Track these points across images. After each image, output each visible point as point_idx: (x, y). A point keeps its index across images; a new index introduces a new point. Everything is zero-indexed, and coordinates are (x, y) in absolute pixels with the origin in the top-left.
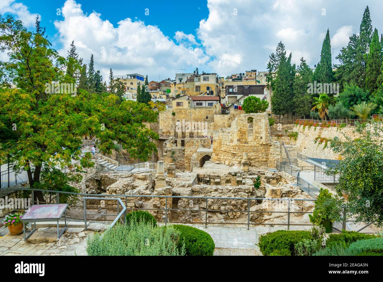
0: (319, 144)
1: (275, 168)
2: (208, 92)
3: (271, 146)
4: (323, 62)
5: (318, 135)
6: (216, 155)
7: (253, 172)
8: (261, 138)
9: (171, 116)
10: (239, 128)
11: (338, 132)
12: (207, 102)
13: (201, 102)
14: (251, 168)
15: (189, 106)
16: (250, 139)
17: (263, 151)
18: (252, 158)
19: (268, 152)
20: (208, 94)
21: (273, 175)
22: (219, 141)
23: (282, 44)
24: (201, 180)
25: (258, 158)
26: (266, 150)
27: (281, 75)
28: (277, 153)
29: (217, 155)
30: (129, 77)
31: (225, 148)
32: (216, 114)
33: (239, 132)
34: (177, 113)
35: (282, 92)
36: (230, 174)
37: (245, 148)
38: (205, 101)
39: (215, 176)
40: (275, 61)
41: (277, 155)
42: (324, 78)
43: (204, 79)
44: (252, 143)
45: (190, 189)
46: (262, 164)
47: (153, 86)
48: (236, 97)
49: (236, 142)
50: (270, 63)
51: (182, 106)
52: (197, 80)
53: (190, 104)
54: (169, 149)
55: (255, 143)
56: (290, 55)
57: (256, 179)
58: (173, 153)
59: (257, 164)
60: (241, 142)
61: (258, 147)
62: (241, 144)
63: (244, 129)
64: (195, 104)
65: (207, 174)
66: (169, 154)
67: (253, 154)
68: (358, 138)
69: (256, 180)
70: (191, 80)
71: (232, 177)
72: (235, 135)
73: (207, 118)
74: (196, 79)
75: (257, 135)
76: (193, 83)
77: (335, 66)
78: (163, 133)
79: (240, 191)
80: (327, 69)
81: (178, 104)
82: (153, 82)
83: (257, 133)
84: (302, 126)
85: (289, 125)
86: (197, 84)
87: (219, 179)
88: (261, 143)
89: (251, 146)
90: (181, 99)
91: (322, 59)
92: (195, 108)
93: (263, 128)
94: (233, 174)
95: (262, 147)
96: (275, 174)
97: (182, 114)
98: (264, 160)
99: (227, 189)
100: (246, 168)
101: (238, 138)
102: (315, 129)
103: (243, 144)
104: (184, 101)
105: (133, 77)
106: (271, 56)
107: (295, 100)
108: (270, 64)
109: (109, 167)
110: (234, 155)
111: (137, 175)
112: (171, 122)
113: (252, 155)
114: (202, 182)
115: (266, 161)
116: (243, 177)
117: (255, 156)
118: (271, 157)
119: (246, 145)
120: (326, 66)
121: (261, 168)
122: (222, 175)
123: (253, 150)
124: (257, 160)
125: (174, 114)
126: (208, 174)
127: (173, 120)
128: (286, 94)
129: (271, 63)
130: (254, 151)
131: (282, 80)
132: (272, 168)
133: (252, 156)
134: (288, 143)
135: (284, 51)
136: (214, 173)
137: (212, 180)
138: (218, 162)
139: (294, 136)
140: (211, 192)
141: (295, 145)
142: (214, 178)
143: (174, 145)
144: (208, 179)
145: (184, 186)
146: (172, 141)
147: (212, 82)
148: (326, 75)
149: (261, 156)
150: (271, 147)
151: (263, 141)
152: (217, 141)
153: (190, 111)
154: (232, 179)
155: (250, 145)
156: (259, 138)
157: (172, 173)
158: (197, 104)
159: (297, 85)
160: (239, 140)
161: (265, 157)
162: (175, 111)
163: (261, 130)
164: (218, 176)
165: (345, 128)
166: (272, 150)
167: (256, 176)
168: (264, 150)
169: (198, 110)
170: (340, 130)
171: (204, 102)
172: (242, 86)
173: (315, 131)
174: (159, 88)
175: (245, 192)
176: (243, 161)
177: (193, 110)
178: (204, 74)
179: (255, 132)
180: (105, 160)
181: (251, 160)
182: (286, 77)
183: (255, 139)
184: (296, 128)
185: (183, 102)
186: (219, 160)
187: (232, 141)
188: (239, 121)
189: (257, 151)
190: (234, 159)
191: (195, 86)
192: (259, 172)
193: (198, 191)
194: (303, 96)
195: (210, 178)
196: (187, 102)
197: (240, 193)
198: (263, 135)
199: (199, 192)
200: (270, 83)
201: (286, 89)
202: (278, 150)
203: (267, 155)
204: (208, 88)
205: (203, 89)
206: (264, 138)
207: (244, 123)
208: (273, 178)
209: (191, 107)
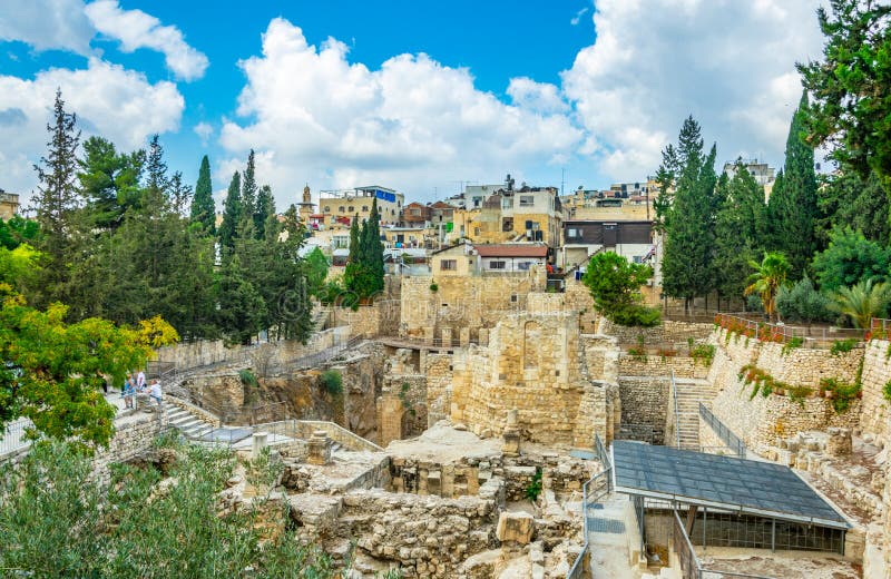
0: (746, 383)
1: (591, 450)
2: (529, 233)
3: (582, 393)
4: (792, 168)
5: (752, 360)
6: (459, 408)
7: (531, 458)
8: (557, 373)
9: (427, 293)
10: (503, 348)
11: (783, 359)
12: (516, 261)
13: (502, 260)
14: (528, 447)
15: (470, 271)
16: (530, 374)
17: (563, 407)
18: (533, 421)
19: (575, 407)
20: (529, 239)
21: (574, 468)
22: (466, 374)
23: (692, 123)
24: (397, 471)
25: (549, 423)
26: (570, 403)
27: (685, 200)
28: (598, 411)
29: (462, 407)
30: (361, 194)
31: (477, 393)
32: (532, 290)
33: (504, 358)
34: (442, 285)
35: (685, 243)
36: (465, 460)
37: (517, 396)
38: (513, 257)
39: (429, 463)
40: (676, 163)
41: (597, 416)
42: (792, 208)
43: (523, 202)
44: (535, 384)
45: (339, 497)
46: (558, 436)
47: (414, 214)
48: (586, 250)
49: (496, 382)
50: (662, 168)
51: (455, 269)
52: (507, 203)
53: (473, 266)
54: (396, 378)
55: (542, 385)
56: (714, 151)
57: (531, 475)
58: (406, 387)
59: (545, 438)
60: (509, 382)
61: (550, 394)
62: (507, 387)
63: (516, 351)
64: (488, 265)
65: (412, 458)
66: (395, 389)
67: (535, 411)
68: (829, 377)
69: (530, 479)
70: (493, 204)
71: (469, 469)
72: (494, 363)
73: (514, 298)
74: (504, 201)
75: (548, 365)
76: (497, 211)
77: (824, 178)
78: (410, 333)
79: (454, 513)
80: (800, 187)
81: (446, 265)
82: (414, 205)
83: (546, 360)
84: (725, 330)
85: (703, 325)
86: (506, 213)
87: (439, 473)
88: (556, 385)
89: (532, 393)
90: (452, 253)
91: (790, 160)
92: (484, 275)
93: (563, 348)
94: (471, 461)
95: (559, 397)
96: (579, 468)
97: (454, 288)
98: (564, 427)
99: (423, 506)
100: (513, 446)
101: (501, 371)
102: (747, 342)
103: (513, 388)
104: (460, 257)
105: (369, 194)
106: (665, 151)
107: (716, 263)
108: (663, 171)
109: (189, 431)
110: (492, 411)
111: (244, 453)
112: (428, 308)
113: (533, 414)
114: (399, 476)
115: (571, 431)
116: (496, 470)
117: (541, 416)
118: (583, 422)
119: (520, 389)
120: (798, 179)
121: (555, 447)
122: (446, 463)
123: (537, 402)
124: (546, 427)
125: (434, 288)
126: (414, 458)
127: (432, 302)
128: (695, 249)
129: (666, 168)
130: (538, 405)
131: (687, 212)
132: (584, 449)
133: (535, 416)
134: (690, 374)
135: (699, 140)
136: (430, 457)
137: (422, 473)
138: (462, 425)
139: (706, 355)
140: (385, 510)
141: (706, 379)
142: (427, 470)
143: (410, 369)
144: (412, 471)
145: (326, 491)
146: (404, 359)
147: (541, 208)
148: (798, 202)
149: (557, 419)
150: (584, 397)
151: (562, 381)
152: (462, 374)
153: (472, 281)
154: (470, 474)
155: (529, 390)
156: (552, 373)
157: (318, 455)
158: (493, 265)
159: (725, 224)
160: (502, 377)
161: (566, 420)
162: (436, 282)
163: (558, 354)
164: (437, 465)
165: (799, 350)
166: (584, 403)
167: (532, 470)
168: (564, 403)
169: (491, 279)
170: (788, 353)
171: (508, 262)
172: (601, 223)
173: (746, 347)
174: (429, 219)
175: (465, 515)
176: (507, 429)
177: (480, 280)
178: (525, 189)
179: (544, 358)
180: (191, 414)
181: (532, 426)
182: (698, 207)
183: (542, 376)
184: (716, 337)
185: (455, 261)
186: (465, 420)
187: (489, 378)
188: (504, 331)
189: (546, 406)
190: (492, 422)
191: (501, 220)
192: (545, 458)
193: (356, 506)
194: (736, 253)
195: (418, 469)
196: (466, 260)
197: (451, 517)
198: (562, 366)
199: (358, 508)
200: (662, 218)
201: (697, 236)
202: (600, 404)
203: (573, 417)
204: (529, 225)
205: (519, 227)
206: (564, 373)
207: (516, 336)
208: (573, 478)
209: (475, 273)
